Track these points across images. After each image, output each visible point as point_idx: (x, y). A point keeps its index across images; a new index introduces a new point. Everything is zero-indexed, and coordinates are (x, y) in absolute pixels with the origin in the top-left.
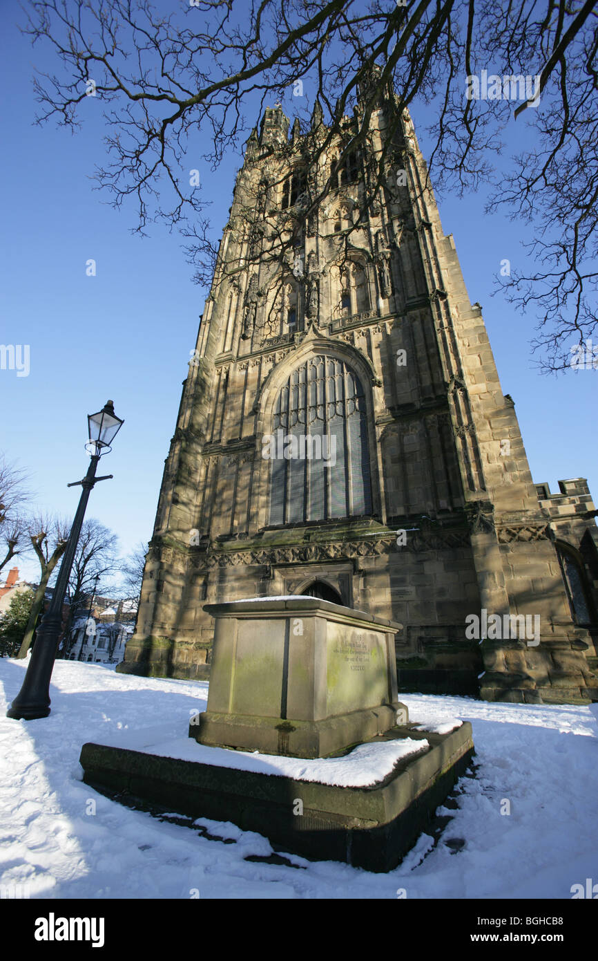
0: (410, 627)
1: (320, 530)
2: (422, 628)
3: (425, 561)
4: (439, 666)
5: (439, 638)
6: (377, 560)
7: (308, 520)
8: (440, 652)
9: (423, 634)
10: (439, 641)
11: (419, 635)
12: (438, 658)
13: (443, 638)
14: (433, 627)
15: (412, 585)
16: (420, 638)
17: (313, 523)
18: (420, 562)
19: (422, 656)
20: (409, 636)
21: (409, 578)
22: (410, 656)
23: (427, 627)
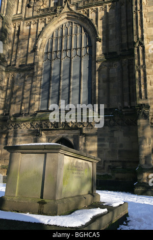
2: (111, 161)
3: (115, 131)
4: (117, 179)
5: (118, 166)
6: (92, 129)
8: (118, 172)
9: (110, 164)
10: (118, 168)
12: (117, 175)
13: (120, 166)
14: (116, 161)
16: (109, 166)
18: (113, 131)
19: (110, 174)
20: (104, 165)
21: (106, 138)
22: (104, 174)
23: (113, 161)
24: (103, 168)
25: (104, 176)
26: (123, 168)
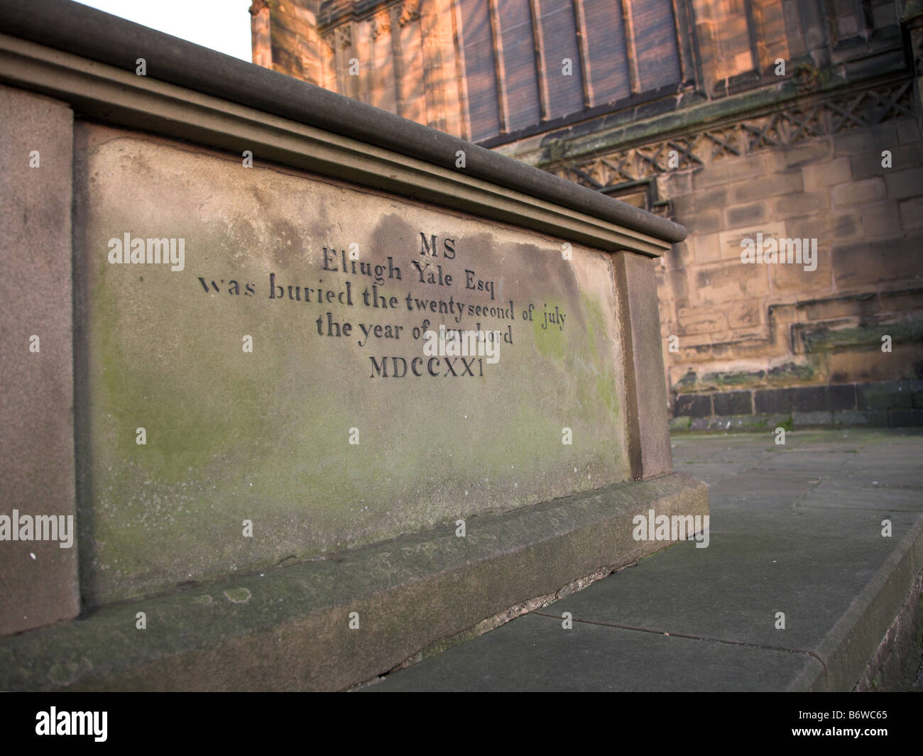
0: (775, 307)
1: (571, 135)
2: (801, 306)
3: (804, 163)
4: (838, 377)
5: (838, 323)
6: (697, 178)
7: (546, 119)
8: (839, 349)
9: (802, 317)
10: (838, 328)
11: (795, 320)
12: (839, 362)
13: (847, 321)
14: (824, 302)
15: (777, 220)
16: (798, 327)
17: (558, 123)
18: (795, 168)
19: (800, 360)
20: (771, 325)
21: (769, 206)
22: (777, 362)
23: (812, 303)
24: (771, 340)
25: (774, 371)
26: (863, 325)
